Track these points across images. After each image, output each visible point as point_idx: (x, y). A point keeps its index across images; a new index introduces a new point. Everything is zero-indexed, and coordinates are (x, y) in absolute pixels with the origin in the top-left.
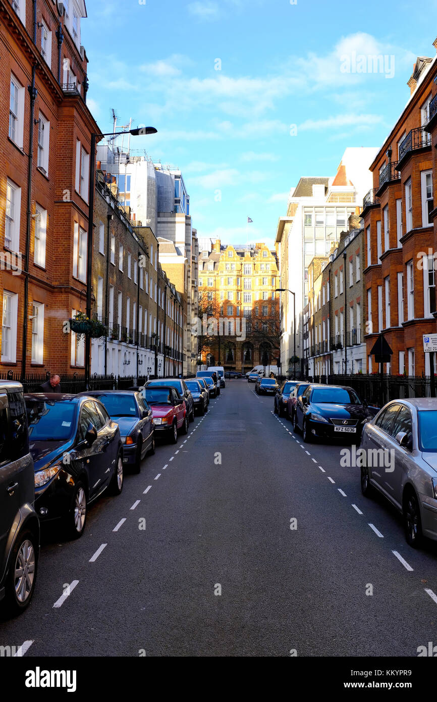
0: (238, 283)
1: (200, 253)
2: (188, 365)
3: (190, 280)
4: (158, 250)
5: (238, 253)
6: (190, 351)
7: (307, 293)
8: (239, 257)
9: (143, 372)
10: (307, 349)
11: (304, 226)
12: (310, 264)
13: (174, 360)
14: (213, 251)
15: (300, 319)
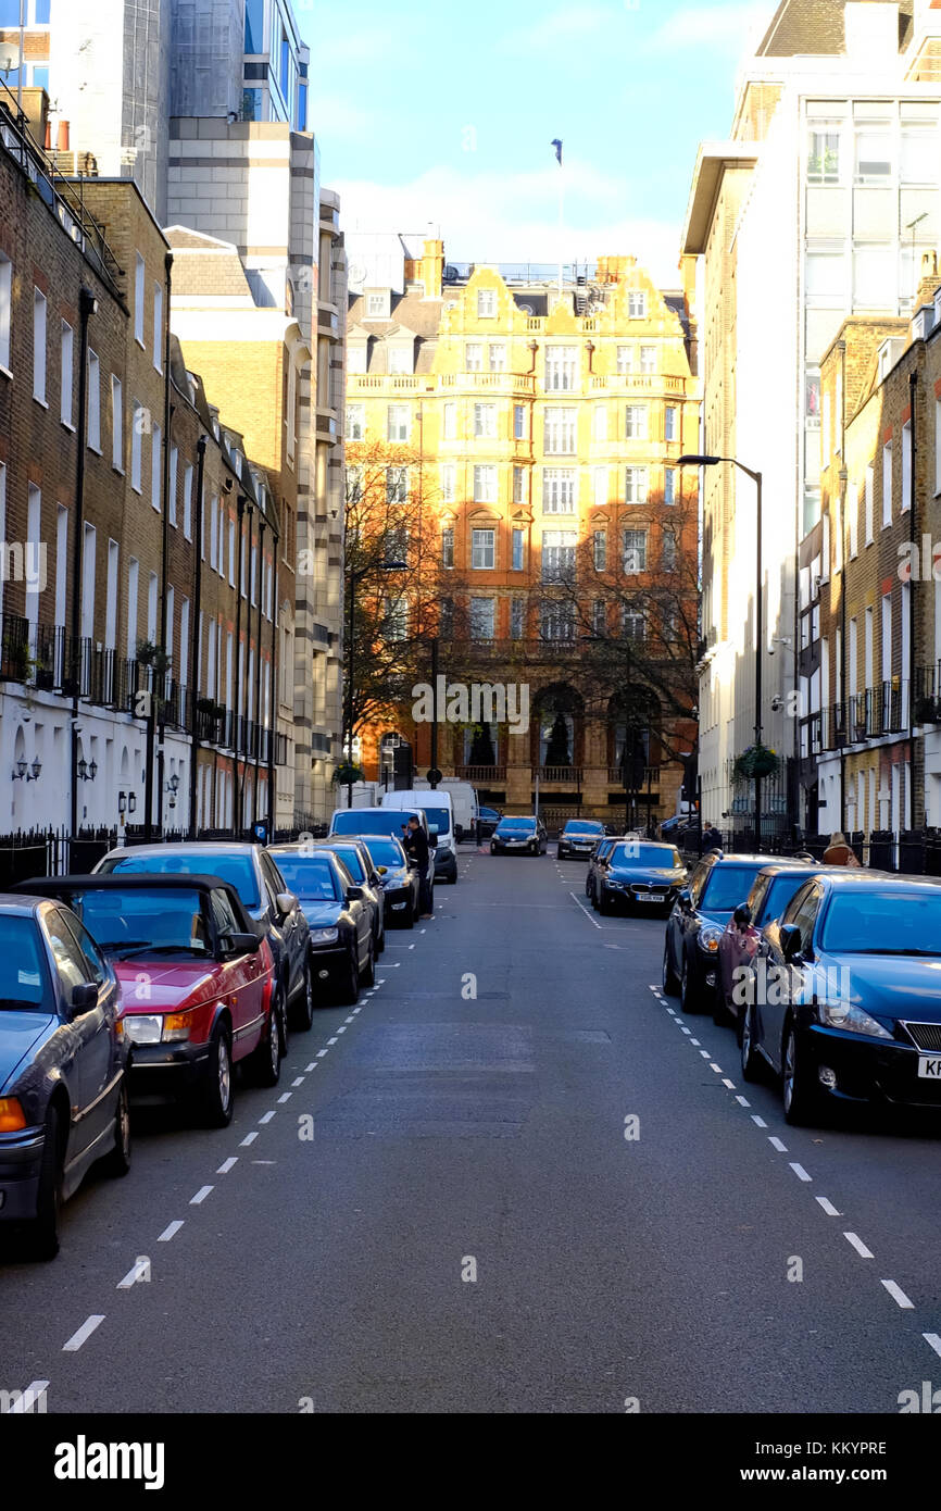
0: (518, 426)
1: (353, 298)
2: (300, 785)
3: (311, 412)
4: (168, 284)
5: (520, 300)
6: (309, 724)
7: (814, 476)
8: (522, 316)
9: (101, 813)
10: (811, 718)
11: (804, 181)
12: (826, 348)
13: (236, 761)
14: (411, 289)
15: (783, 586)
